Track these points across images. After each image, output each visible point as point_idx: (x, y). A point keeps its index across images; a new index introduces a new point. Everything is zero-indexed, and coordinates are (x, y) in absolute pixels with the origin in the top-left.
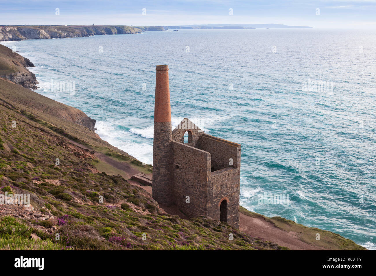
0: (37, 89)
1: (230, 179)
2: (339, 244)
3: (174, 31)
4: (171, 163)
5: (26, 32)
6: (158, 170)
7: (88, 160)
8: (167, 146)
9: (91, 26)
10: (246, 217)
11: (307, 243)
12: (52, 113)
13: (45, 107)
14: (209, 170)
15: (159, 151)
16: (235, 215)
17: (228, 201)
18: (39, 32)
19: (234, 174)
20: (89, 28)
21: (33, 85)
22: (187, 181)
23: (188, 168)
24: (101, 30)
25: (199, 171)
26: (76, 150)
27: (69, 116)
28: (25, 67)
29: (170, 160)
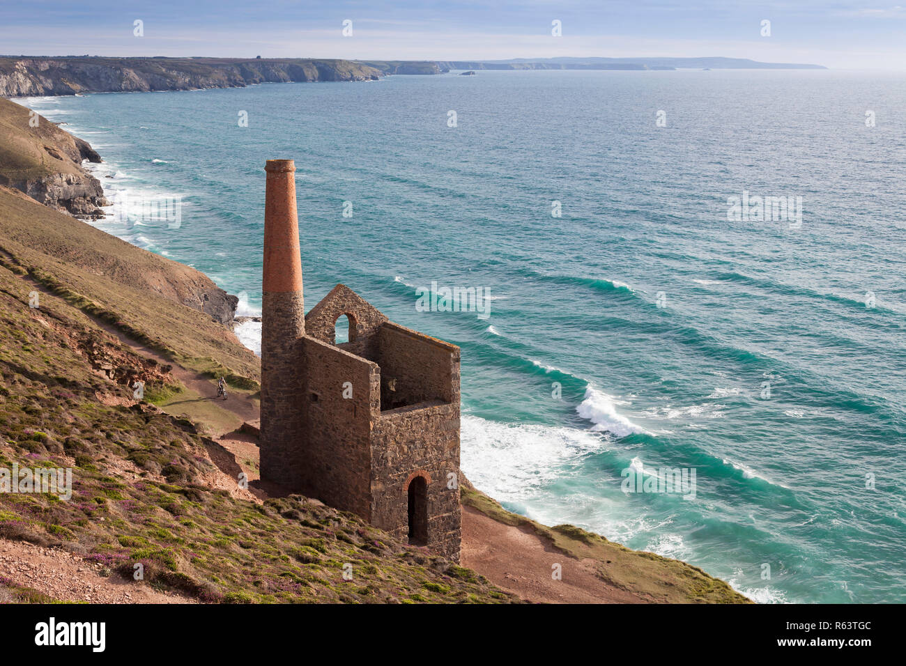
0: (104, 218)
1: (434, 429)
2: (690, 589)
3: (464, 74)
4: (300, 387)
5: (88, 74)
6: (270, 405)
7: (154, 386)
8: (291, 347)
9: (253, 59)
10: (491, 525)
11: (616, 585)
12: (125, 278)
13: (110, 262)
14: (376, 405)
15: (272, 359)
16: (447, 514)
17: (429, 480)
18: (121, 74)
19: (443, 416)
20: (247, 64)
21: (93, 208)
22: (334, 430)
23: (334, 399)
24: (276, 70)
25: (355, 407)
26: (124, 362)
27: (170, 285)
28: (76, 161)
29: (298, 381)
